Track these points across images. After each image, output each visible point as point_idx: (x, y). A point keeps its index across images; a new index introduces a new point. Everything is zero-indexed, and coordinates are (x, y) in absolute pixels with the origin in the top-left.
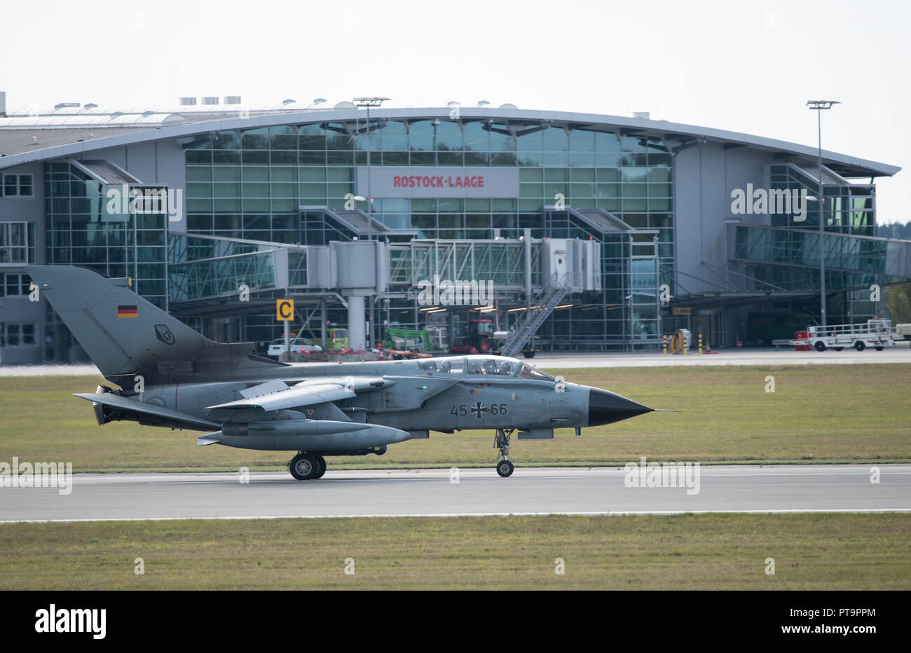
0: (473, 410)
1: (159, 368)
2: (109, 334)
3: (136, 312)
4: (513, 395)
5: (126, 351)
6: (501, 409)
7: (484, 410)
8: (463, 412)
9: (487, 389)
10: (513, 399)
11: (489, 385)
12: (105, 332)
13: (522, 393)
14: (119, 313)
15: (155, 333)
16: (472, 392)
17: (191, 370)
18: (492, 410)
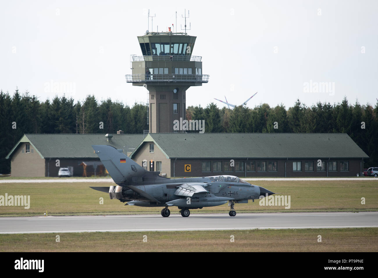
0: (229, 194)
1: (133, 180)
2: (117, 169)
3: (125, 161)
4: (240, 189)
5: (123, 174)
6: (237, 193)
7: (232, 194)
8: (226, 194)
9: (232, 187)
10: (240, 190)
11: (233, 185)
12: (116, 168)
13: (242, 188)
14: (121, 161)
15: (131, 168)
16: (228, 187)
17: (142, 181)
18: (234, 194)
